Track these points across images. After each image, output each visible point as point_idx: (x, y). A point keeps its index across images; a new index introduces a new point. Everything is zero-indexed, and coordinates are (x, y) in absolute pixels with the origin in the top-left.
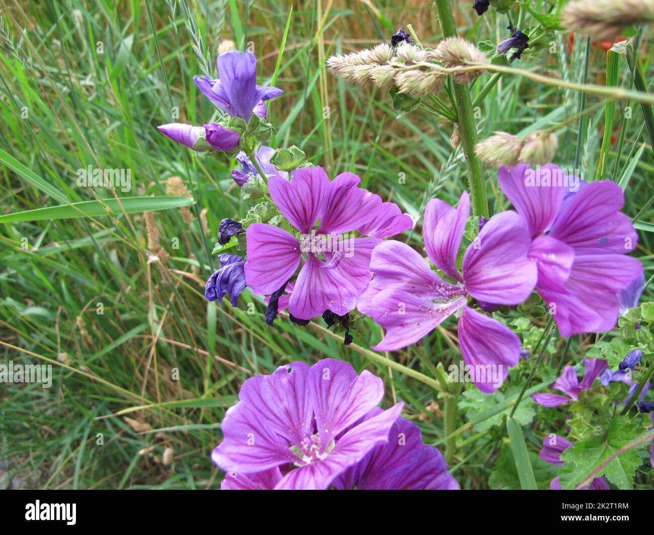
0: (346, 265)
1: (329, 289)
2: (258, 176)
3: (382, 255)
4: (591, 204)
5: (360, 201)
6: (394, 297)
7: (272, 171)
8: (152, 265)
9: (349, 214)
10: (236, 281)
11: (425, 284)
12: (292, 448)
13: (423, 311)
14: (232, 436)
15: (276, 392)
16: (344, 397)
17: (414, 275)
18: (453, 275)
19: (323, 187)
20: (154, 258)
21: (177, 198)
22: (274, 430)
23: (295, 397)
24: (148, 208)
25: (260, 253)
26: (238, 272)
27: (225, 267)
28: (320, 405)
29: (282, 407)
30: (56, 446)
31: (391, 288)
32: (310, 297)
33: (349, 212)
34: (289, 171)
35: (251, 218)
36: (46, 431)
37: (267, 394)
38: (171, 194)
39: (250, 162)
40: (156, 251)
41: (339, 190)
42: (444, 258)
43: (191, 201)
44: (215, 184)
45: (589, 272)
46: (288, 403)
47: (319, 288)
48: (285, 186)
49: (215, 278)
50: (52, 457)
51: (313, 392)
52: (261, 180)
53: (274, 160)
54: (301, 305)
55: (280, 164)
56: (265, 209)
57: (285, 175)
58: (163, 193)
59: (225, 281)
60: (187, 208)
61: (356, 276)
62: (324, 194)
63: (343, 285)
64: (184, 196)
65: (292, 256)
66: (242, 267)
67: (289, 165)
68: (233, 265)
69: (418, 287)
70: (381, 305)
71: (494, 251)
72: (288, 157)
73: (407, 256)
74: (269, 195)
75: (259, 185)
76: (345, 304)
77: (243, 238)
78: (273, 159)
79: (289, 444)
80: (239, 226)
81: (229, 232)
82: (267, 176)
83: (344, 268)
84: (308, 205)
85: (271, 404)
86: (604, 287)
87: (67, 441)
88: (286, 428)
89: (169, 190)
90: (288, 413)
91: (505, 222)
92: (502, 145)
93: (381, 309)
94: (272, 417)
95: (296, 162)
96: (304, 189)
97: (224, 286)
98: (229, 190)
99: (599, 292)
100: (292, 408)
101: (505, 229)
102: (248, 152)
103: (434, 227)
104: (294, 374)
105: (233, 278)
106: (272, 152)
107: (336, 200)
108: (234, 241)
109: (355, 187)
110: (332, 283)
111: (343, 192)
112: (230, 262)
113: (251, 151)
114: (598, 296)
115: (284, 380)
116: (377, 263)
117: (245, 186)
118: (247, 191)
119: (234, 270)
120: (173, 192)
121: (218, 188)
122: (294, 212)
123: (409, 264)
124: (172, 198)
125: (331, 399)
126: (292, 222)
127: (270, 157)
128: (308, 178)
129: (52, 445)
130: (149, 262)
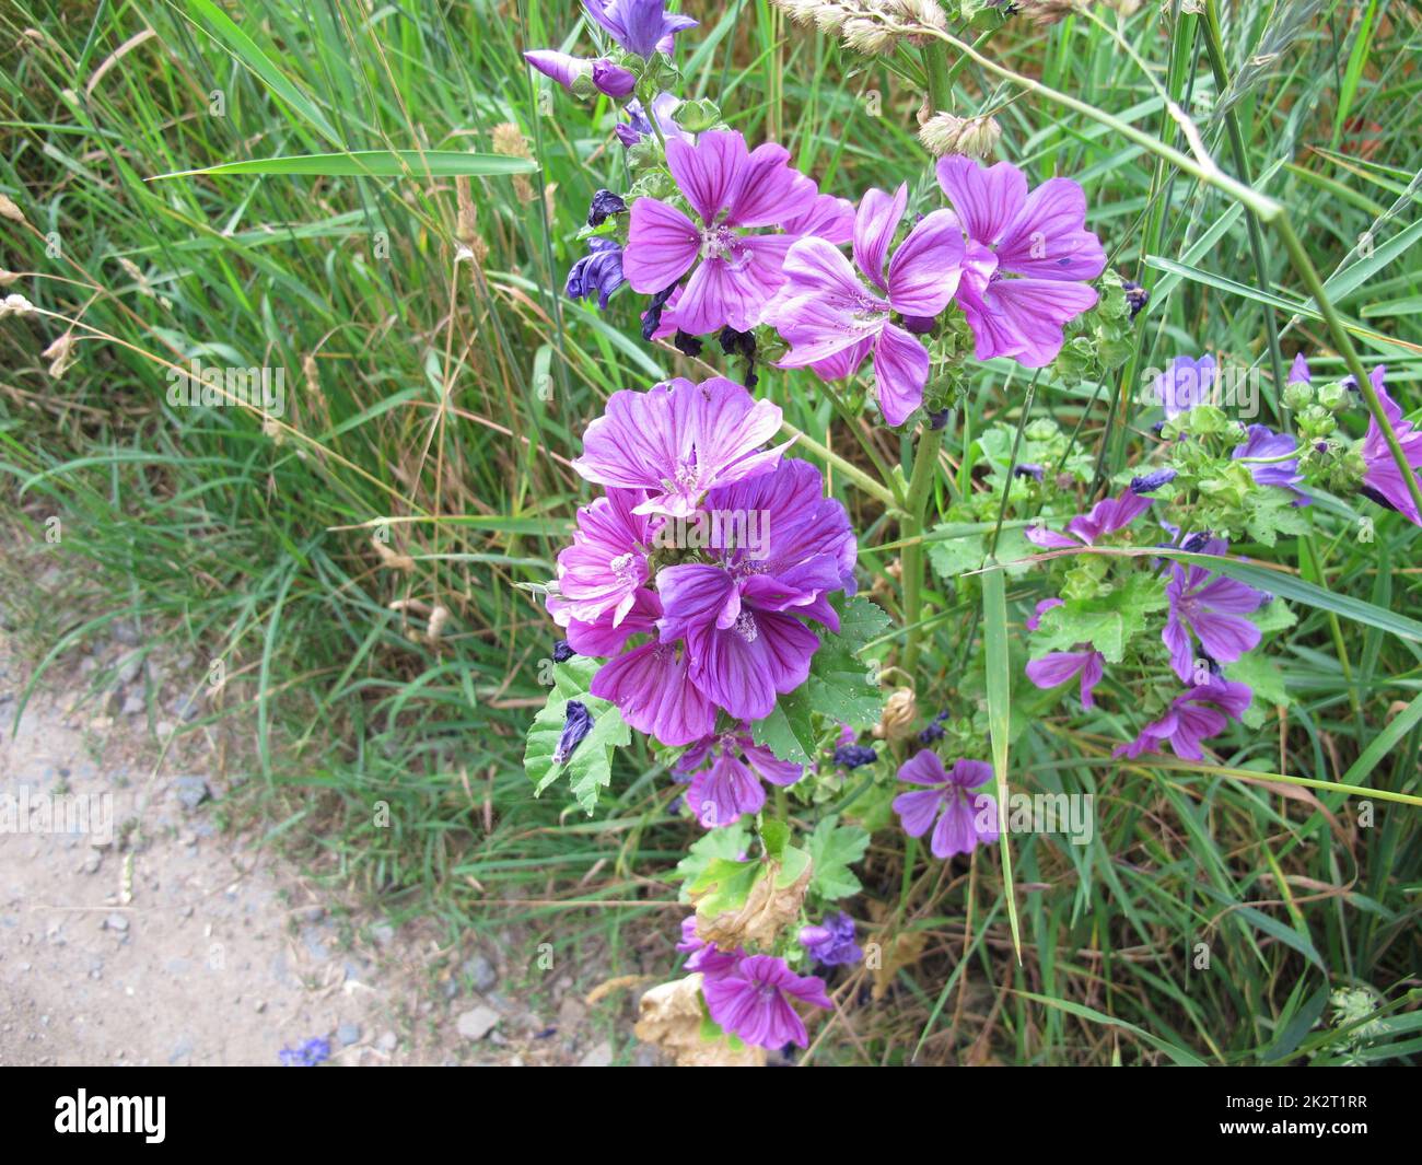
0: (757, 269)
1: (731, 297)
2: (653, 136)
3: (801, 255)
4: (1050, 213)
5: (789, 186)
6: (806, 307)
7: (671, 131)
8: (462, 264)
9: (769, 203)
10: (609, 274)
11: (846, 295)
12: (663, 481)
13: (839, 327)
14: (594, 452)
15: (650, 415)
16: (734, 429)
17: (835, 282)
18: (880, 287)
19: (738, 159)
20: (465, 253)
21: (511, 159)
22: (644, 457)
23: (673, 423)
24: (465, 171)
25: (645, 237)
26: (613, 262)
27: (596, 254)
28: (702, 436)
29: (655, 432)
30: (226, 609)
31: (806, 297)
32: (705, 307)
33: (769, 199)
34: (696, 133)
35: (638, 195)
36: (208, 582)
37: (640, 417)
38: (500, 151)
39: (643, 115)
40: (469, 242)
41: (759, 165)
42: (870, 263)
43: (532, 165)
44: (568, 145)
45: (1040, 300)
46: (664, 427)
47: (717, 295)
48: (687, 154)
49: (581, 268)
50: (220, 627)
51: (696, 420)
52: (656, 141)
53: (677, 116)
54: (692, 314)
55: (684, 123)
56: (657, 183)
57: (690, 139)
58: (489, 148)
59: (595, 272)
60: (525, 177)
61: (768, 284)
62: (739, 169)
63: (749, 294)
64: (521, 159)
65: (687, 248)
66: (619, 257)
67: (697, 125)
68: (606, 253)
69: (838, 298)
70: (790, 316)
71: (923, 256)
72: (697, 114)
73: (831, 258)
74: (665, 164)
75: (652, 148)
76: (748, 317)
77: (624, 219)
78: (675, 113)
79: (661, 476)
80: (620, 202)
81: (606, 209)
82: (666, 137)
83: (754, 274)
84: (716, 180)
85: (643, 427)
86: (1050, 319)
87: (248, 602)
88: (658, 457)
89: (497, 145)
90: (662, 440)
91: (940, 221)
92: (941, 128)
93: (789, 320)
94: (642, 442)
95: (706, 122)
96: (712, 159)
97: (592, 280)
98: (591, 159)
99: (1042, 323)
100: (668, 433)
101: (936, 230)
102: (644, 101)
103: (866, 225)
104: (676, 394)
105: (605, 270)
106: (676, 103)
107: (754, 179)
108: (610, 224)
109: (782, 165)
110: (736, 290)
111: (765, 170)
112: (603, 248)
113: (648, 100)
114: (1041, 328)
115: (662, 400)
116: (792, 264)
117: (634, 147)
118: (635, 155)
119: (608, 259)
120: (505, 150)
121: (571, 152)
122: (696, 189)
123: (831, 268)
124: (502, 158)
125: (717, 431)
126: (691, 203)
127: (672, 111)
128: (720, 145)
129: (219, 607)
130: (457, 259)
